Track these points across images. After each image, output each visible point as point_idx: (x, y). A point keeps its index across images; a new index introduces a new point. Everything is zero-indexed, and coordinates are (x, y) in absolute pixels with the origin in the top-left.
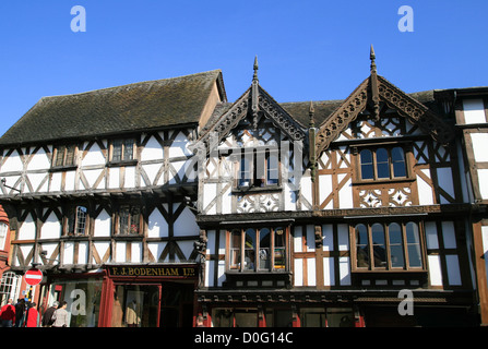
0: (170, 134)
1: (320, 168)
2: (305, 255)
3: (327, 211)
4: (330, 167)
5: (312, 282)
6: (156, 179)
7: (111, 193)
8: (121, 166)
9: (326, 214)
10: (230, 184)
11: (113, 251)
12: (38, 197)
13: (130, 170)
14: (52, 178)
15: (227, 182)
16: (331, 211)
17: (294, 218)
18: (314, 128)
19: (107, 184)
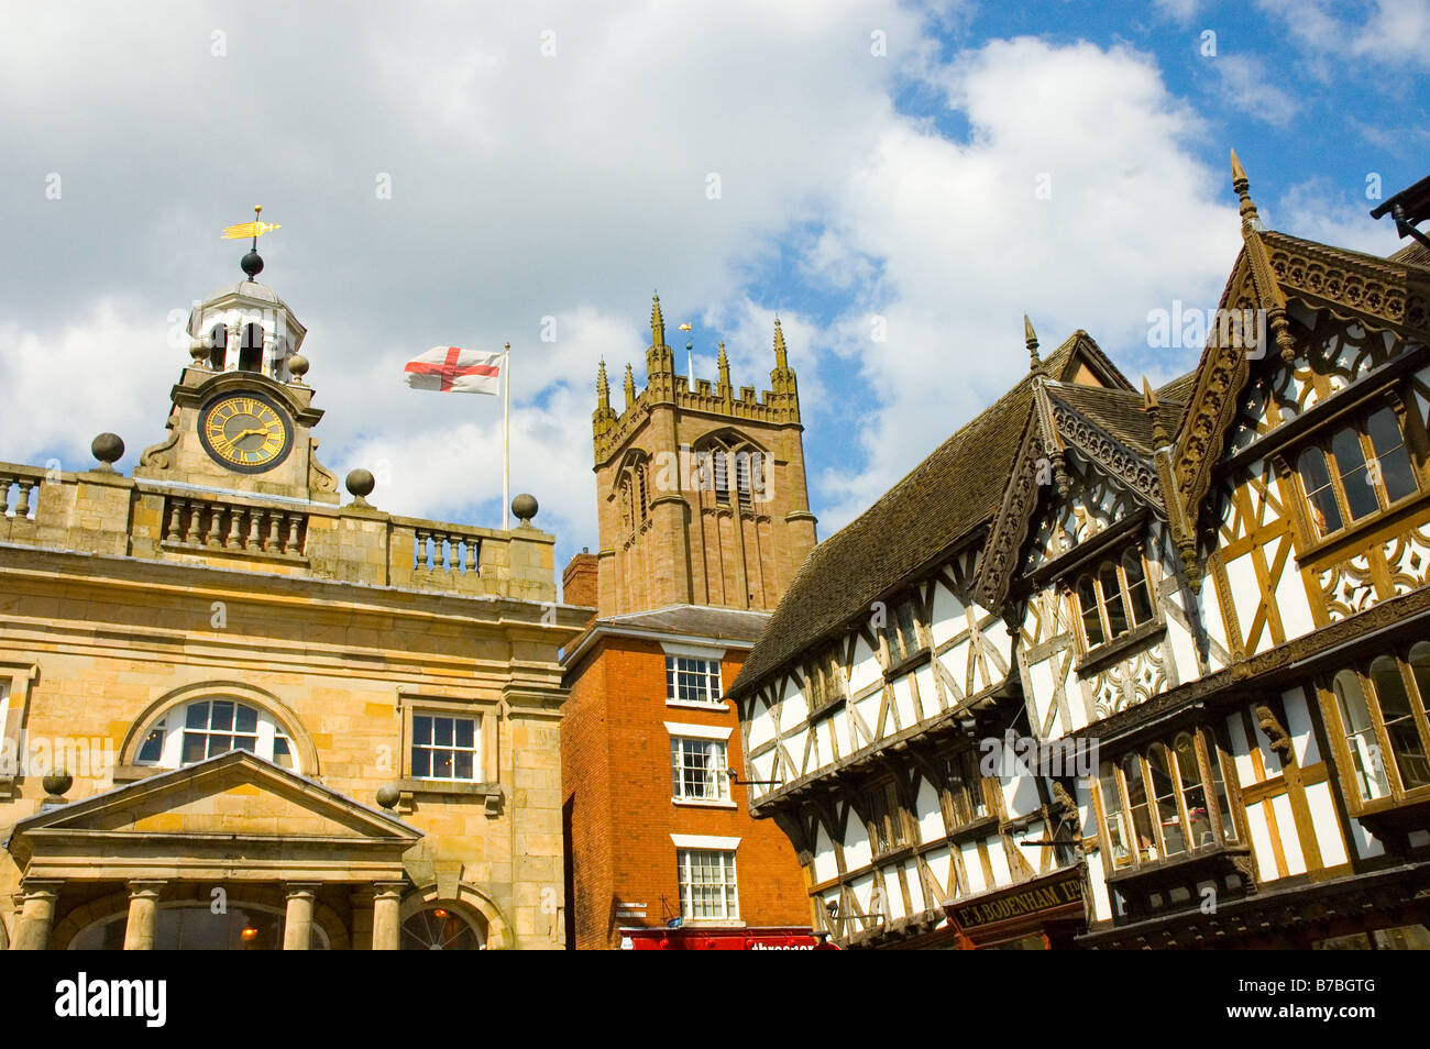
0: (963, 563)
1: (1224, 542)
2: (1264, 791)
3: (1264, 657)
4: (1242, 533)
5: (1297, 866)
6: (970, 681)
7: (907, 740)
8: (908, 672)
9: (1261, 667)
10: (1071, 650)
11: (958, 869)
12: (809, 786)
13: (925, 676)
14: (818, 737)
15: (1065, 648)
16: (1269, 654)
17: (1199, 701)
18: (1164, 449)
19: (897, 721)
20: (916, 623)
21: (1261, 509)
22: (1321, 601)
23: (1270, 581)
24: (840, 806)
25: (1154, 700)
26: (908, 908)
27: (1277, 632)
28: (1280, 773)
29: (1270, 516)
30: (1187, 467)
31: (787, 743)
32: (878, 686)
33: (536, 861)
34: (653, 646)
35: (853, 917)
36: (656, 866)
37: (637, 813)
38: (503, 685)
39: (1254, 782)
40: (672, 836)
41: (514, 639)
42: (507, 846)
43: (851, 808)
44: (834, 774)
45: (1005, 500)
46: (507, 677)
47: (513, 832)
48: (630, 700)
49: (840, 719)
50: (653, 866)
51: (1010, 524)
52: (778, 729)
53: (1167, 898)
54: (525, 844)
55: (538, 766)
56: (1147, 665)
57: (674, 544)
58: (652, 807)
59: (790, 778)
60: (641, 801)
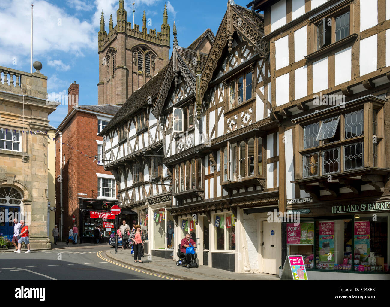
1: (210, 106)
2: (209, 177)
4: (215, 104)
5: (212, 196)
6: (156, 138)
7: (140, 153)
8: (142, 133)
11: (151, 189)
12: (117, 163)
13: (146, 135)
14: (120, 149)
16: (214, 140)
17: (197, 150)
18: (199, 75)
19: (139, 148)
20: (145, 119)
22: (226, 126)
23: (217, 120)
24: (127, 169)
25: (189, 149)
26: (140, 198)
27: (216, 134)
28: (213, 172)
29: (221, 100)
30: (203, 82)
31: (113, 150)
32: (135, 136)
33: (39, 176)
34: (94, 116)
35: (128, 199)
36: (91, 181)
37: (86, 166)
38: (29, 123)
39: (208, 174)
40: (96, 173)
41: (32, 109)
42: (30, 171)
43: (130, 170)
44: (123, 160)
45: (163, 85)
46: (30, 121)
47: (32, 167)
48: (85, 132)
49: (126, 145)
50: (90, 181)
52: (112, 145)
53: (192, 200)
54: (35, 171)
55: (40, 149)
57: (122, 83)
58: (91, 165)
59: (114, 160)
60: (87, 163)
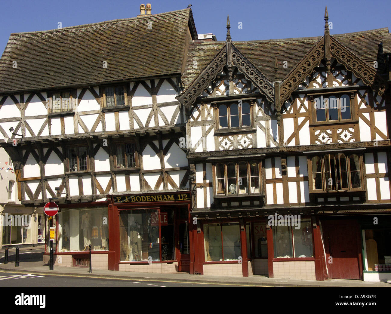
0: (156, 82)
1: (285, 113)
2: (274, 181)
3: (290, 147)
4: (292, 112)
5: (280, 201)
6: (148, 122)
7: (109, 135)
8: (115, 111)
9: (290, 150)
10: (213, 126)
11: (115, 182)
12: (41, 141)
13: (124, 114)
14: (51, 123)
15: (210, 125)
16: (293, 147)
17: (264, 153)
18: (279, 82)
20: (125, 95)
21: (300, 108)
22: (313, 138)
23: (298, 128)
25: (246, 149)
26: (81, 193)
27: (297, 141)
28: (281, 177)
29: (303, 110)
30: (285, 89)
31: (28, 121)
32: (96, 112)
35: (46, 192)
39: (271, 178)
43: (53, 152)
49: (69, 119)
51: (202, 81)
52: (22, 114)
56: (244, 138)
